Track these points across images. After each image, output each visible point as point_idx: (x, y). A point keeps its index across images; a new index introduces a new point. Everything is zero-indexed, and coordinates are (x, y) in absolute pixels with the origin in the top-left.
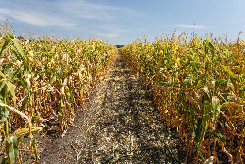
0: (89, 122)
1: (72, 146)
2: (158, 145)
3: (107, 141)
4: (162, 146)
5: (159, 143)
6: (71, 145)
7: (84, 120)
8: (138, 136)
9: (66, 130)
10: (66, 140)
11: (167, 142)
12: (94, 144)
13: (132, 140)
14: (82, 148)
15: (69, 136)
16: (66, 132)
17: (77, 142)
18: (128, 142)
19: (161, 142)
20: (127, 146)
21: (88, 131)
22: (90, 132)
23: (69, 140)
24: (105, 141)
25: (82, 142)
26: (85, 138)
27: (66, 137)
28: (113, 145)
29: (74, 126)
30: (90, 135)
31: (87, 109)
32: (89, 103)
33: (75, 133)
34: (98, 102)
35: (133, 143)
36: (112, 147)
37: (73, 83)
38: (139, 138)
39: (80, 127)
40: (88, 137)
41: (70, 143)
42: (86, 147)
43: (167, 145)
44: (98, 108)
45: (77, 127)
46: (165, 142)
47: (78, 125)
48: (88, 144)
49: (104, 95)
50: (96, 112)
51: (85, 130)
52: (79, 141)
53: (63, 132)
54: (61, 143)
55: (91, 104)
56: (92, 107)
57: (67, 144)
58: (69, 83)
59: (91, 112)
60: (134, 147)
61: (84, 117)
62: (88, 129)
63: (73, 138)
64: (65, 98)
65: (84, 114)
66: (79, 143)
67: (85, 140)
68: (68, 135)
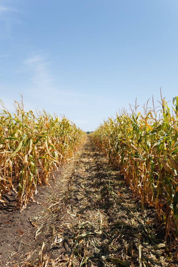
0: (52, 199)
1: (31, 222)
2: (131, 223)
3: (72, 218)
4: (136, 225)
5: (132, 222)
6: (30, 220)
7: (46, 197)
8: (108, 215)
9: (26, 205)
10: (25, 215)
11: (143, 222)
12: (57, 220)
13: (101, 219)
14: (42, 225)
15: (29, 212)
16: (25, 207)
17: (37, 219)
18: (97, 221)
19: (135, 221)
20: (95, 225)
21: (51, 208)
22: (52, 208)
23: (29, 216)
24: (69, 218)
25: (43, 219)
26: (47, 214)
27: (24, 212)
28: (79, 222)
29: (35, 202)
30: (53, 212)
31: (50, 186)
32: (53, 181)
33: (36, 209)
34: (63, 180)
35: (102, 221)
36: (78, 224)
37: (37, 154)
38: (110, 216)
39: (42, 204)
40: (50, 214)
41: (29, 219)
42: (47, 224)
43: (142, 224)
44: (63, 186)
45: (38, 203)
46: (140, 221)
47: (40, 202)
48: (49, 221)
49: (70, 174)
50: (61, 190)
51: (47, 207)
52: (40, 218)
53: (22, 207)
54: (19, 217)
55: (56, 182)
56: (56, 185)
57: (25, 220)
58: (33, 153)
59: (55, 190)
60: (103, 226)
61: (47, 195)
62: (51, 206)
63: (33, 214)
64: (28, 167)
65: (47, 192)
66: (40, 220)
67: (46, 217)
68: (27, 210)
